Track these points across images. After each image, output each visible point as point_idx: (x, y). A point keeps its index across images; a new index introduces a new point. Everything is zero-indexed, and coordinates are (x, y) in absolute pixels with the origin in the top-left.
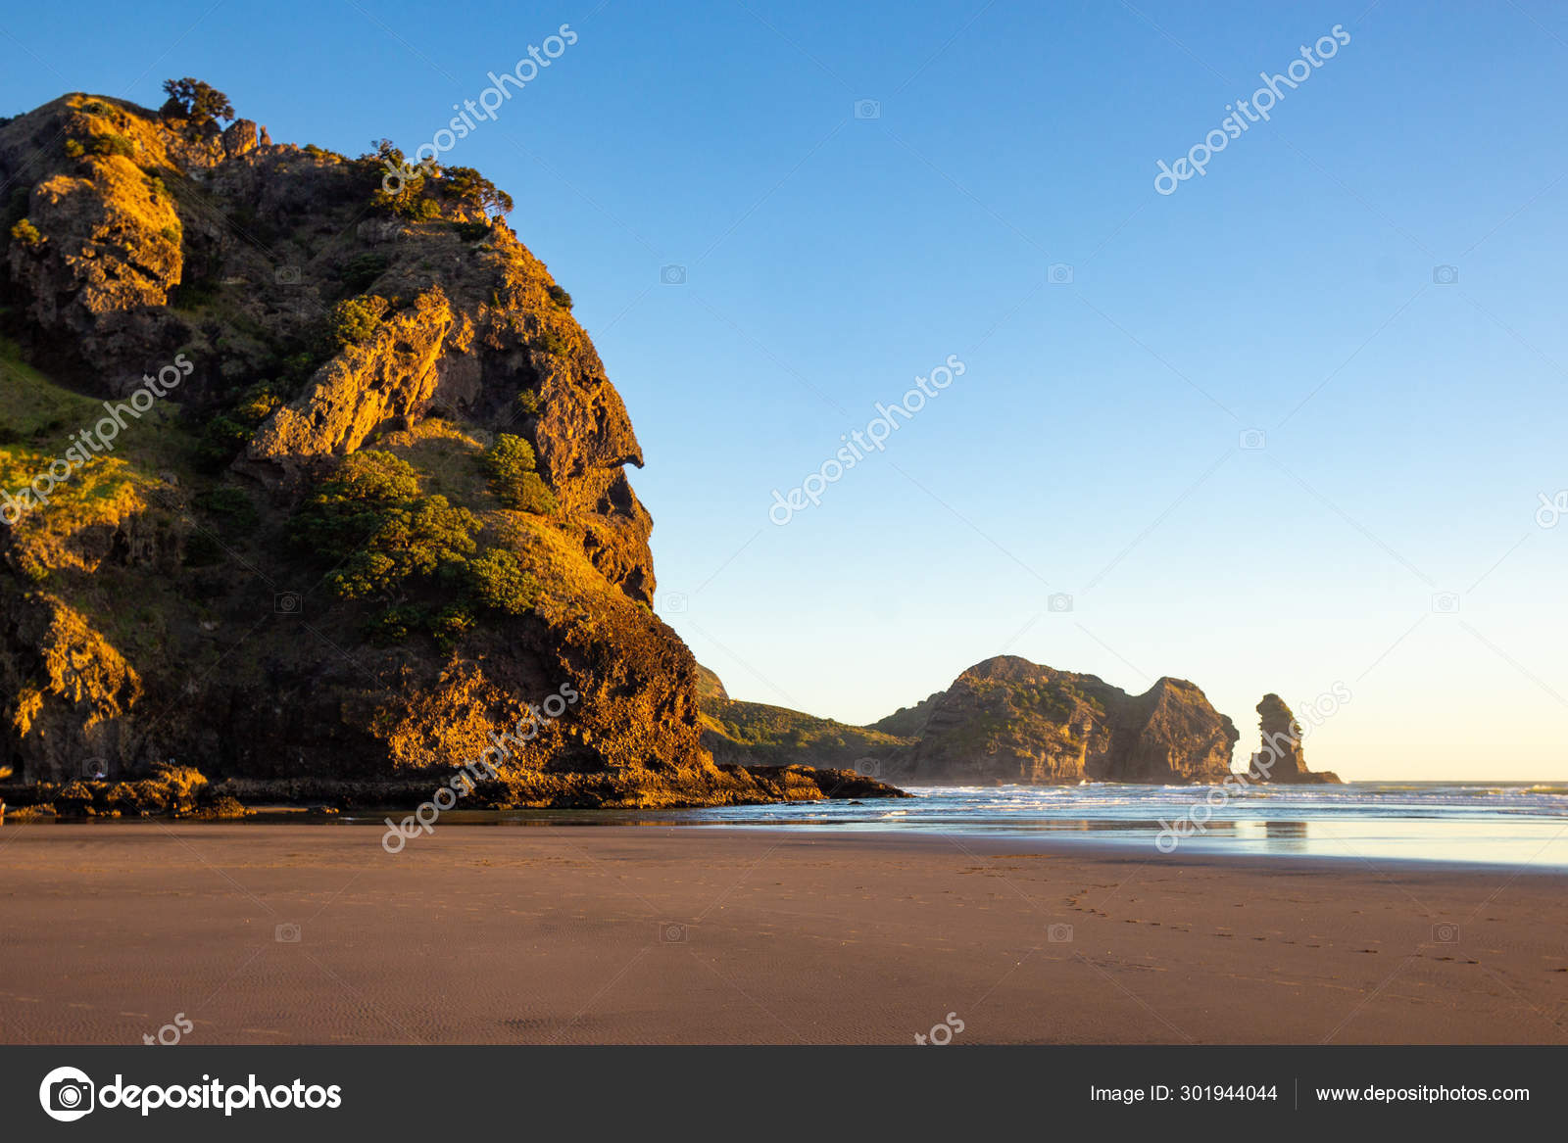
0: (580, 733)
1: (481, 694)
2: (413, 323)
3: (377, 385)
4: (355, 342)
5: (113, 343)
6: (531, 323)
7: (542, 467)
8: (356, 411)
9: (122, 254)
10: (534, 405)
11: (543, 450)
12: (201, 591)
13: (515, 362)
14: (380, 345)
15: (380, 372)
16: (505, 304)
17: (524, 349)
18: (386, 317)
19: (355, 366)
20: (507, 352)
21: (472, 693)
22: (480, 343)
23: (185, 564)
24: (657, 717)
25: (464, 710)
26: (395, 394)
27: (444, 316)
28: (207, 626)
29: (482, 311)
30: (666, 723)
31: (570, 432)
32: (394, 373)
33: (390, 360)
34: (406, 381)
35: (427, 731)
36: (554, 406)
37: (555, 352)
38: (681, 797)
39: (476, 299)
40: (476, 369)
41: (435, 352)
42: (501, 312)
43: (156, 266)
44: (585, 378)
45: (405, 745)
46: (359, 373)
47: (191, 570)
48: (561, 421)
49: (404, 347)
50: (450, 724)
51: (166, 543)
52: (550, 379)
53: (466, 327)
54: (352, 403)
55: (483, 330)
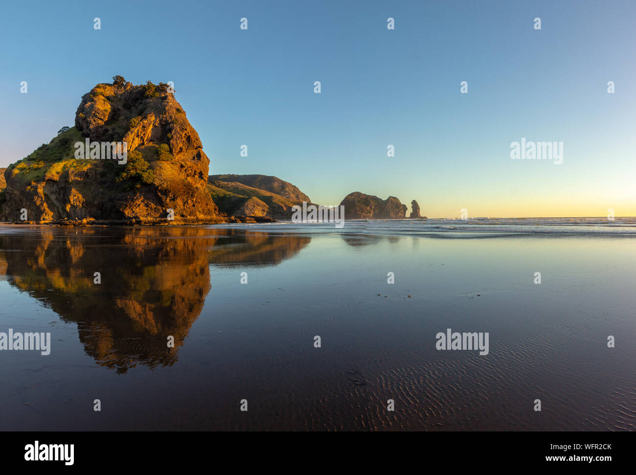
0: (166, 209)
1: (143, 201)
2: (146, 121)
3: (138, 136)
4: (133, 127)
5: (94, 135)
6: (171, 117)
7: (171, 151)
8: (132, 142)
9: (96, 116)
10: (170, 136)
11: (171, 146)
12: (102, 183)
13: (168, 127)
14: (138, 127)
15: (138, 133)
16: (165, 114)
17: (169, 124)
18: (141, 121)
19: (132, 133)
20: (166, 125)
21: (141, 201)
22: (160, 124)
23: (100, 178)
24: (184, 206)
25: (139, 205)
26: (142, 137)
27: (153, 118)
28: (101, 190)
29: (161, 116)
30: (187, 207)
31: (179, 142)
32: (141, 133)
33: (141, 130)
34: (144, 134)
35: (132, 209)
36: (175, 136)
37: (175, 124)
38: (186, 223)
39: (160, 114)
40: (160, 129)
41: (151, 127)
42: (165, 116)
43: (102, 118)
44: (183, 129)
45: (127, 212)
46: (133, 134)
47: (101, 179)
48: (176, 139)
49: (144, 127)
50: (136, 208)
51: (96, 174)
52: (174, 130)
53: (157, 120)
54: (131, 141)
55: (161, 121)
